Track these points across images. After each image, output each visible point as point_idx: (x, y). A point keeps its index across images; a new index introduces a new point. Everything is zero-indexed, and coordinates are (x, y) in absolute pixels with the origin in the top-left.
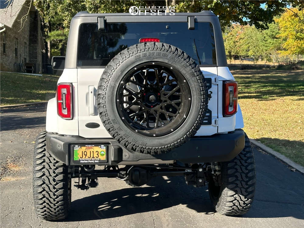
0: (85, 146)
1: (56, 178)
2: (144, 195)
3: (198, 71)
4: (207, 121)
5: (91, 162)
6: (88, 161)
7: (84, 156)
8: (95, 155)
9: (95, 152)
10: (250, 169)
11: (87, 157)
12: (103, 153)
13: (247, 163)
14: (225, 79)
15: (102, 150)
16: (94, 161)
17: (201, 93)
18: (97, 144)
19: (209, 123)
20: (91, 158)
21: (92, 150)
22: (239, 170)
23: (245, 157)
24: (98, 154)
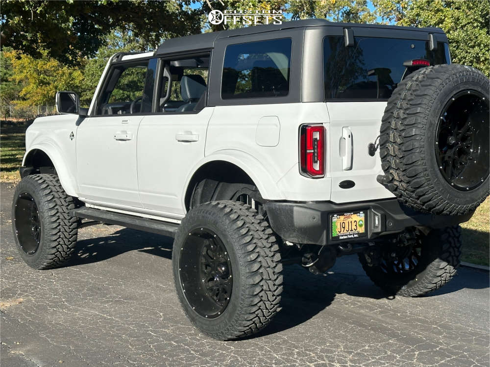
0: (343, 215)
5: (350, 237)
6: (347, 235)
7: (342, 229)
8: (354, 227)
9: (353, 222)
11: (345, 231)
12: (361, 222)
15: (361, 218)
16: (353, 236)
18: (356, 211)
20: (349, 231)
21: (350, 220)
24: (356, 225)
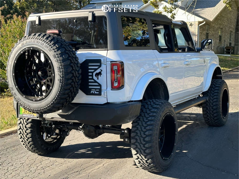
1: (27, 126)
2: (126, 147)
3: (59, 54)
4: (98, 93)
7: (25, 112)
10: (147, 134)
13: (145, 129)
14: (112, 60)
16: (30, 116)
17: (60, 71)
19: (100, 94)
20: (29, 114)
22: (139, 134)
23: (146, 124)
